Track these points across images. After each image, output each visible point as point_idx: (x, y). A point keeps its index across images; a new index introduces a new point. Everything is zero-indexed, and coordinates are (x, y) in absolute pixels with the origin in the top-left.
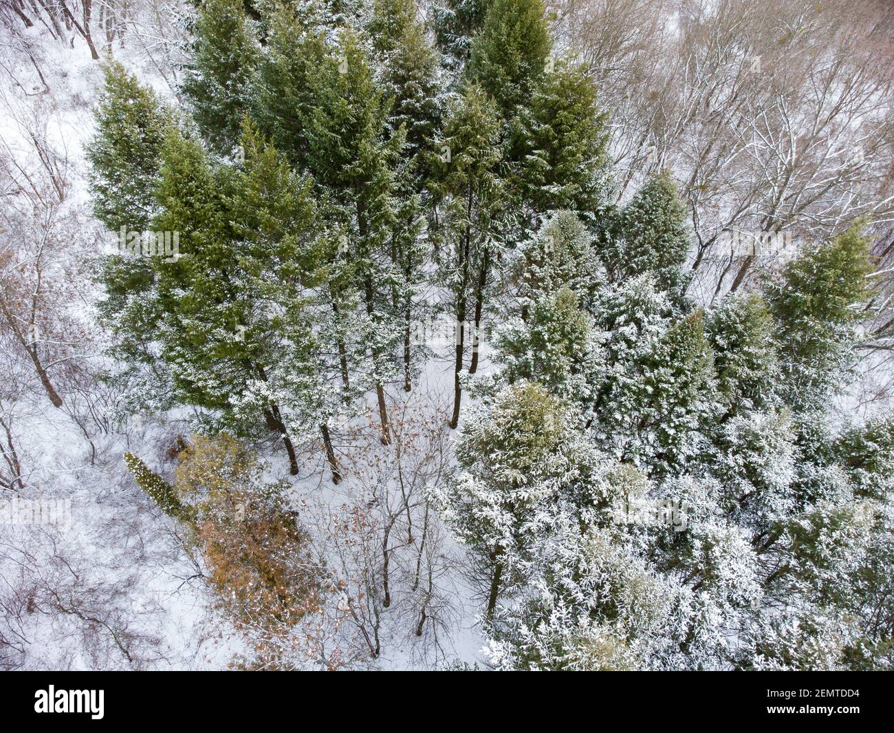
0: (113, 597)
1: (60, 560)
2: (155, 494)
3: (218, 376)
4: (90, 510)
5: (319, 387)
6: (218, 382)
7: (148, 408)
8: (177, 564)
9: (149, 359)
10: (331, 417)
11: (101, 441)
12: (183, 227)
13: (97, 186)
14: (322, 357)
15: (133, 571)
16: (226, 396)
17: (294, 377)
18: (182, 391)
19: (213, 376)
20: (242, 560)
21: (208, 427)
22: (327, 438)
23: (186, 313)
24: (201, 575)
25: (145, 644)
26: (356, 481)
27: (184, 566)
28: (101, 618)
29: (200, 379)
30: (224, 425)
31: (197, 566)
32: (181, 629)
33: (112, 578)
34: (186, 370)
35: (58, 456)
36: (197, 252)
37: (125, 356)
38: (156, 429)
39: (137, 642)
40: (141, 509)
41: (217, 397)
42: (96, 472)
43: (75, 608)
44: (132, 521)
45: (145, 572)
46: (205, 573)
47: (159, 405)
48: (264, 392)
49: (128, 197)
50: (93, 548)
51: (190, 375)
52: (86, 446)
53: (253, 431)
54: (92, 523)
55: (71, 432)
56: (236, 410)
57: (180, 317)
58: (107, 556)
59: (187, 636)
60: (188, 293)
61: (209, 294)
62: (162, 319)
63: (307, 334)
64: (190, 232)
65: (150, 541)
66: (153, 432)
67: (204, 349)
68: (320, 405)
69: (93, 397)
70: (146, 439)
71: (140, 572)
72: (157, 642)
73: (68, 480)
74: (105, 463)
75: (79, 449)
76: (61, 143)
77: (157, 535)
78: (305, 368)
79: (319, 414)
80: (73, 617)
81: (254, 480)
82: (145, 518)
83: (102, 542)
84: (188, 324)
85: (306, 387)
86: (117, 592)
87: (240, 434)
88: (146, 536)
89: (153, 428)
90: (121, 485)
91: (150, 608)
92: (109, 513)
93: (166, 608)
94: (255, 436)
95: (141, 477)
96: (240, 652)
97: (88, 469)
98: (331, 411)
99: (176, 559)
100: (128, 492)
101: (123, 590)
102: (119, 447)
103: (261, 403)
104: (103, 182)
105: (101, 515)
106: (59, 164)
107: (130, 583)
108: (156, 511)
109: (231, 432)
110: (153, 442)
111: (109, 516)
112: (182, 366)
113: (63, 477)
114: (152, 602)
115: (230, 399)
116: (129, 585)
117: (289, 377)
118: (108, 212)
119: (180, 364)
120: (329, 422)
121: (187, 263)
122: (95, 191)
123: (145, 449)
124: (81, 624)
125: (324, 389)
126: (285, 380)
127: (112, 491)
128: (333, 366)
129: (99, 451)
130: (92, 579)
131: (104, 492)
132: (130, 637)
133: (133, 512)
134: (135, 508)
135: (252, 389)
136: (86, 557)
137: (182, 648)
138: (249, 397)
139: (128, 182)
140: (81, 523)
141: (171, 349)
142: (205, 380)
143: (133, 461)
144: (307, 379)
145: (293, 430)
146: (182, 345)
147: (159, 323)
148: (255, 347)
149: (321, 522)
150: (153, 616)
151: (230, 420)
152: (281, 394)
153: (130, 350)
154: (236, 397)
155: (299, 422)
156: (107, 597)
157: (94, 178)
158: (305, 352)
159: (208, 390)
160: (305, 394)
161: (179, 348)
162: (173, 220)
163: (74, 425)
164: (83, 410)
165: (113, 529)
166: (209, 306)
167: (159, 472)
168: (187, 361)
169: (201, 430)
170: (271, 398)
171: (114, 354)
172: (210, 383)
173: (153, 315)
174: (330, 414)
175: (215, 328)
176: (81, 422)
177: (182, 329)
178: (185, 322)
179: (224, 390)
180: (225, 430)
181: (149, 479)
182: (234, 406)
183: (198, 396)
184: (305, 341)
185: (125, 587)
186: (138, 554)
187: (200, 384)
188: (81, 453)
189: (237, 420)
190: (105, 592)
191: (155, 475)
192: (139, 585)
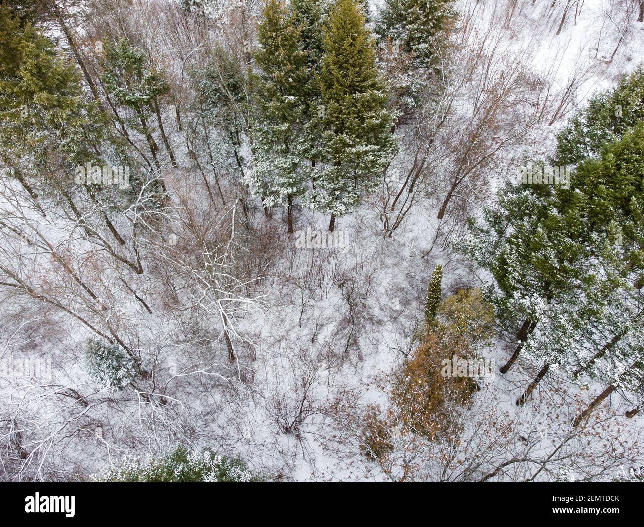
0: (368, 319)
1: (369, 280)
2: (430, 298)
3: (523, 276)
4: (400, 274)
5: (571, 340)
6: (520, 278)
7: (473, 255)
8: (403, 340)
9: (501, 233)
10: (557, 364)
11: (437, 251)
12: (599, 177)
13: (577, 120)
14: (594, 330)
15: (386, 319)
16: (515, 289)
17: (563, 319)
18: (497, 263)
19: (521, 272)
20: (430, 373)
21: (488, 295)
22: (541, 375)
23: (545, 226)
24: (406, 356)
25: (356, 353)
26: (529, 413)
27: (404, 344)
28: (356, 321)
29: (512, 266)
30: (497, 302)
31: (410, 350)
32: (374, 367)
33: (376, 312)
34: (511, 255)
35: (415, 239)
36: (591, 198)
37: (491, 219)
38: (465, 272)
39: (355, 348)
40: (418, 298)
41: (511, 285)
42: (420, 262)
43: (352, 305)
44: (409, 298)
45: (390, 326)
46: (410, 357)
47: (479, 259)
48: (537, 308)
49: (587, 139)
50: (383, 291)
51: (510, 259)
52: (429, 247)
53: (507, 323)
54: (395, 281)
55: (430, 234)
56: (512, 301)
57: (540, 224)
58: (384, 300)
59: (372, 373)
60: (559, 216)
61: (570, 227)
62: (530, 218)
63: (602, 305)
64: (600, 183)
65: (405, 316)
66: (462, 272)
67: (533, 254)
68: (561, 351)
69: (456, 228)
70: (456, 272)
71: (387, 323)
72: (361, 359)
73: (406, 253)
74: (427, 262)
75: (425, 245)
76: (584, 94)
77: (411, 317)
78: (577, 321)
79: (553, 354)
80: (348, 307)
81: (479, 345)
82: (414, 304)
83: (389, 293)
84: (540, 232)
85: (564, 332)
86: (371, 319)
87: (499, 316)
88: (407, 312)
89: (464, 271)
90: (422, 279)
91: (374, 342)
92: (405, 285)
93: (379, 350)
94: (505, 326)
95: (434, 283)
96: (382, 408)
97: (418, 257)
98: (562, 362)
99: (406, 337)
100: (422, 286)
101: (374, 321)
102: (440, 262)
103: (529, 311)
104: (583, 121)
105: (401, 282)
106: (570, 104)
107: (380, 322)
108: (422, 307)
109: (496, 310)
110: (456, 277)
111: (404, 286)
112: (512, 251)
113: (407, 249)
114: (377, 341)
115: (515, 293)
116: (378, 323)
117: (560, 316)
118: (566, 139)
119: (512, 249)
120: (553, 365)
121: (578, 199)
122: (573, 122)
123: (450, 276)
124: (347, 313)
125: (573, 345)
126: (556, 315)
127: (417, 277)
128: (594, 342)
129: (431, 254)
130: (370, 302)
131: (413, 274)
132: (355, 342)
133: (414, 296)
134: (416, 295)
135: (533, 299)
136: (378, 291)
137: (366, 374)
138: (526, 302)
139: (597, 129)
140: (391, 275)
141: (516, 237)
142: (515, 270)
143: (439, 272)
144: (569, 327)
145: (529, 345)
146: (524, 241)
147: (526, 218)
148: (561, 281)
149: (485, 405)
150: (371, 346)
151: (502, 303)
152: (545, 319)
153: (496, 220)
154: (519, 295)
155: (536, 345)
156: (366, 317)
157: (581, 115)
158: (588, 313)
159: (510, 276)
160: (558, 335)
161: (520, 240)
162: (598, 169)
163: (435, 232)
164: (446, 229)
165: (398, 293)
166: (562, 233)
167: (443, 292)
168: (517, 251)
169: (484, 292)
170: (537, 314)
171: (487, 214)
172: (516, 274)
173: (527, 211)
174: (559, 363)
175: (552, 248)
176: (439, 233)
177: (534, 231)
178: (540, 229)
179: (518, 285)
180: (495, 305)
181: (435, 287)
182: (513, 298)
183: (502, 275)
184: (595, 307)
185: (376, 321)
186: (395, 315)
187: (510, 269)
188: (424, 247)
189: (507, 307)
190: (368, 314)
191: (440, 290)
192: (381, 328)
